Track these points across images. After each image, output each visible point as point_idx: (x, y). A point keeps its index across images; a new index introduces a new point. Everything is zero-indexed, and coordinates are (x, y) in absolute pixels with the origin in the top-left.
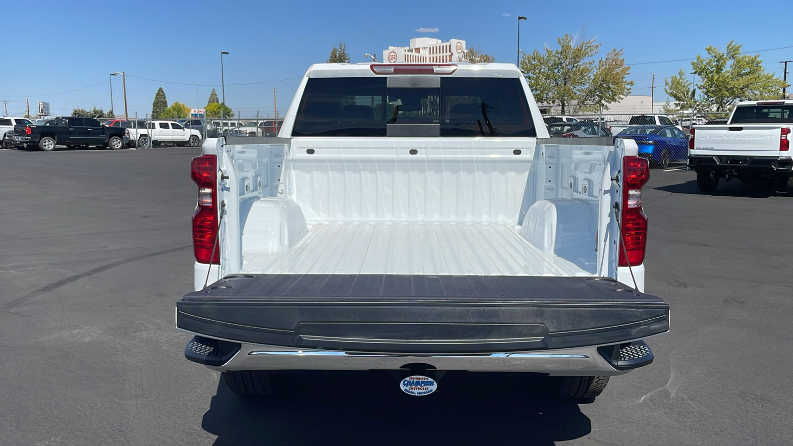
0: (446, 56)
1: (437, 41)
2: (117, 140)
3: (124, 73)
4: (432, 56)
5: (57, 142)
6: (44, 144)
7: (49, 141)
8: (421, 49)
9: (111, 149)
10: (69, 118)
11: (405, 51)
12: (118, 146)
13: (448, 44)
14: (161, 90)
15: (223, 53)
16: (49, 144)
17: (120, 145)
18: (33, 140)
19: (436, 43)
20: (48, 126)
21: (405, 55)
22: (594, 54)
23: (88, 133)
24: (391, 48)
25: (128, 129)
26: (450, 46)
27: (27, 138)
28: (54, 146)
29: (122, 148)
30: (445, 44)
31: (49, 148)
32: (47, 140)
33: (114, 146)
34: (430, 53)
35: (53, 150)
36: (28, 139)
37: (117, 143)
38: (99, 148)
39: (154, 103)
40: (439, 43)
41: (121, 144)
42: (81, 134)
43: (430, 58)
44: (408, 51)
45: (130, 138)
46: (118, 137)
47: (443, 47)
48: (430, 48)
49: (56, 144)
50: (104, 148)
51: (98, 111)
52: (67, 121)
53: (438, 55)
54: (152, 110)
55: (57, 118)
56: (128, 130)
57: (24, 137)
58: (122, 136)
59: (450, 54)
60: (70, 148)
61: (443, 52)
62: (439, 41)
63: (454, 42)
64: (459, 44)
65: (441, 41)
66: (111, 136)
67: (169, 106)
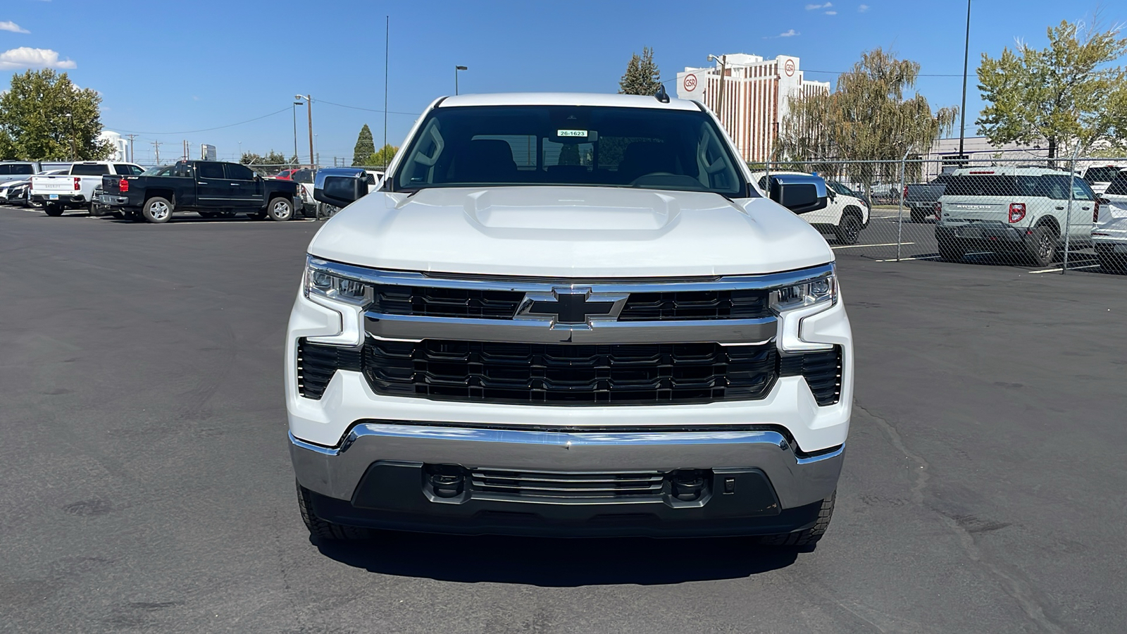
0: (770, 80)
1: (757, 59)
2: (282, 204)
3: (309, 97)
4: (748, 79)
5: (175, 207)
6: (152, 209)
7: (162, 205)
8: (733, 70)
9: (271, 219)
10: (197, 163)
11: (709, 73)
12: (284, 215)
13: (773, 63)
14: (366, 128)
15: (459, 68)
16: (160, 210)
17: (287, 213)
18: (132, 203)
19: (755, 61)
20: (165, 178)
21: (709, 79)
22: (1118, 55)
23: (232, 191)
24: (689, 70)
25: (303, 184)
26: (776, 65)
27: (121, 198)
28: (170, 214)
29: (292, 218)
30: (768, 63)
31: (160, 216)
32: (157, 203)
33: (278, 214)
34: (746, 77)
35: (168, 222)
36: (122, 201)
37: (282, 210)
38: (253, 218)
39: (357, 147)
40: (759, 61)
41: (288, 211)
42: (219, 192)
43: (746, 83)
44: (714, 73)
45: (306, 199)
46: (284, 199)
47: (766, 67)
48: (746, 69)
49: (174, 211)
50: (261, 217)
51: (276, 158)
52: (194, 168)
53: (758, 78)
54: (353, 158)
55: (179, 163)
56: (302, 186)
57: (116, 198)
58: (292, 196)
59: (775, 77)
60: (206, 217)
61: (765, 75)
62: (760, 59)
63: (782, 60)
64: (790, 63)
65: (762, 58)
66: (273, 196)
67: (377, 151)
